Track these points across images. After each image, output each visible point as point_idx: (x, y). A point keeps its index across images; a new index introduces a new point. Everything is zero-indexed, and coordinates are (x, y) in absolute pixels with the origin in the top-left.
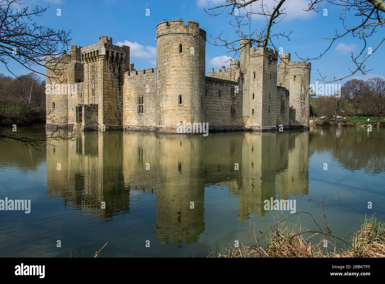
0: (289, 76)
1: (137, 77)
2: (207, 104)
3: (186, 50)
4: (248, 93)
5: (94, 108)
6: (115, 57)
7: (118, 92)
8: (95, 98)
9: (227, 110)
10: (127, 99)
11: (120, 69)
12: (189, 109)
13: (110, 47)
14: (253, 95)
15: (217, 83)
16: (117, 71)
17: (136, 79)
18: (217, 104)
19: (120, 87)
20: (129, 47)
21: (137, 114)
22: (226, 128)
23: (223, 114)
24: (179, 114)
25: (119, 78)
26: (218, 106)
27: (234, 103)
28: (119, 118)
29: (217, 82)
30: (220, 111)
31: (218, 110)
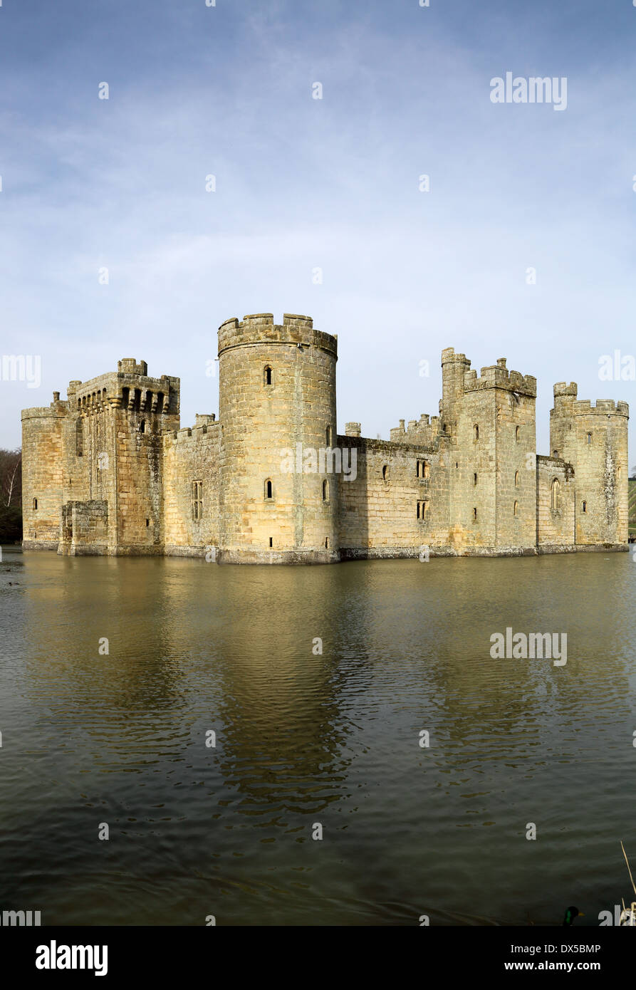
0: (575, 434)
1: (191, 442)
2: (352, 499)
3: (281, 379)
4: (463, 472)
5: (97, 509)
6: (143, 402)
7: (152, 474)
8: (101, 487)
9: (407, 510)
10: (171, 488)
11: (155, 425)
12: (288, 509)
13: (132, 380)
14: (474, 476)
15: (379, 451)
16: (148, 429)
17: (189, 445)
18: (379, 498)
19: (156, 465)
20: (179, 379)
21: (191, 521)
22: (404, 551)
23: (397, 519)
24: (265, 520)
25: (153, 445)
26: (381, 501)
27: (426, 495)
28: (154, 529)
29: (376, 447)
30: (386, 514)
31: (380, 511)
